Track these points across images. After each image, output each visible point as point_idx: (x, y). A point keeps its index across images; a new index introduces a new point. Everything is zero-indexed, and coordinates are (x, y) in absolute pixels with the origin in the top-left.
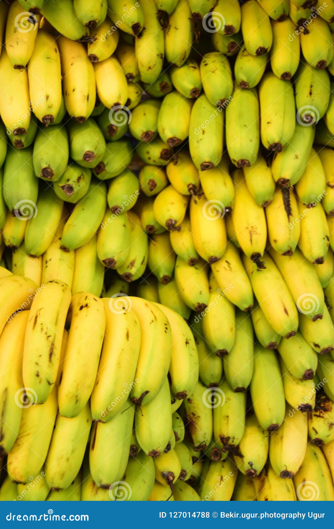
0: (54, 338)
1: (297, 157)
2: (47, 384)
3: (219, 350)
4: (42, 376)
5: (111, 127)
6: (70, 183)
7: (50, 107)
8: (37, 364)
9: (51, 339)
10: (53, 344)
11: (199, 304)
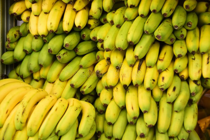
0: (26, 107)
1: (141, 47)
2: (20, 123)
3: (109, 122)
4: (19, 120)
5: (83, 35)
6: (60, 55)
7: (52, 27)
8: (18, 115)
9: (24, 107)
10: (25, 109)
11: (104, 104)
